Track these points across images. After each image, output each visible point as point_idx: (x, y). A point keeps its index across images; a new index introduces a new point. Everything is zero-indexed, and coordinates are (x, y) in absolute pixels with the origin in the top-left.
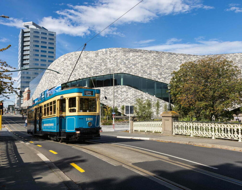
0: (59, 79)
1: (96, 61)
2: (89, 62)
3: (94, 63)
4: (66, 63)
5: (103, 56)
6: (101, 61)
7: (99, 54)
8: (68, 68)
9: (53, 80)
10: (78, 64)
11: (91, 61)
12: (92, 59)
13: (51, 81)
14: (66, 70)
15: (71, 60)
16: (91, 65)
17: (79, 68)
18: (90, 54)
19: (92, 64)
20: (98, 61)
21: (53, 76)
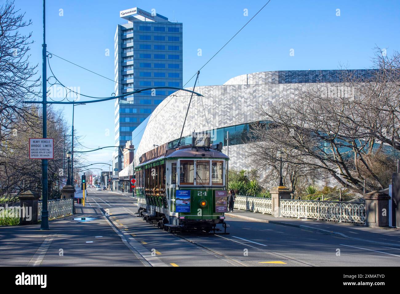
0: (169, 132)
1: (223, 102)
2: (212, 104)
3: (219, 105)
4: (178, 107)
5: (234, 94)
6: (231, 102)
7: (228, 91)
8: (180, 114)
9: (160, 135)
10: (195, 109)
11: (214, 102)
12: (217, 100)
13: (158, 135)
14: (178, 118)
15: (185, 101)
16: (215, 108)
17: (197, 115)
18: (213, 91)
19: (217, 107)
20: (226, 103)
21: (160, 128)
